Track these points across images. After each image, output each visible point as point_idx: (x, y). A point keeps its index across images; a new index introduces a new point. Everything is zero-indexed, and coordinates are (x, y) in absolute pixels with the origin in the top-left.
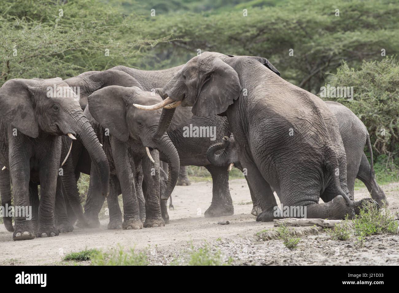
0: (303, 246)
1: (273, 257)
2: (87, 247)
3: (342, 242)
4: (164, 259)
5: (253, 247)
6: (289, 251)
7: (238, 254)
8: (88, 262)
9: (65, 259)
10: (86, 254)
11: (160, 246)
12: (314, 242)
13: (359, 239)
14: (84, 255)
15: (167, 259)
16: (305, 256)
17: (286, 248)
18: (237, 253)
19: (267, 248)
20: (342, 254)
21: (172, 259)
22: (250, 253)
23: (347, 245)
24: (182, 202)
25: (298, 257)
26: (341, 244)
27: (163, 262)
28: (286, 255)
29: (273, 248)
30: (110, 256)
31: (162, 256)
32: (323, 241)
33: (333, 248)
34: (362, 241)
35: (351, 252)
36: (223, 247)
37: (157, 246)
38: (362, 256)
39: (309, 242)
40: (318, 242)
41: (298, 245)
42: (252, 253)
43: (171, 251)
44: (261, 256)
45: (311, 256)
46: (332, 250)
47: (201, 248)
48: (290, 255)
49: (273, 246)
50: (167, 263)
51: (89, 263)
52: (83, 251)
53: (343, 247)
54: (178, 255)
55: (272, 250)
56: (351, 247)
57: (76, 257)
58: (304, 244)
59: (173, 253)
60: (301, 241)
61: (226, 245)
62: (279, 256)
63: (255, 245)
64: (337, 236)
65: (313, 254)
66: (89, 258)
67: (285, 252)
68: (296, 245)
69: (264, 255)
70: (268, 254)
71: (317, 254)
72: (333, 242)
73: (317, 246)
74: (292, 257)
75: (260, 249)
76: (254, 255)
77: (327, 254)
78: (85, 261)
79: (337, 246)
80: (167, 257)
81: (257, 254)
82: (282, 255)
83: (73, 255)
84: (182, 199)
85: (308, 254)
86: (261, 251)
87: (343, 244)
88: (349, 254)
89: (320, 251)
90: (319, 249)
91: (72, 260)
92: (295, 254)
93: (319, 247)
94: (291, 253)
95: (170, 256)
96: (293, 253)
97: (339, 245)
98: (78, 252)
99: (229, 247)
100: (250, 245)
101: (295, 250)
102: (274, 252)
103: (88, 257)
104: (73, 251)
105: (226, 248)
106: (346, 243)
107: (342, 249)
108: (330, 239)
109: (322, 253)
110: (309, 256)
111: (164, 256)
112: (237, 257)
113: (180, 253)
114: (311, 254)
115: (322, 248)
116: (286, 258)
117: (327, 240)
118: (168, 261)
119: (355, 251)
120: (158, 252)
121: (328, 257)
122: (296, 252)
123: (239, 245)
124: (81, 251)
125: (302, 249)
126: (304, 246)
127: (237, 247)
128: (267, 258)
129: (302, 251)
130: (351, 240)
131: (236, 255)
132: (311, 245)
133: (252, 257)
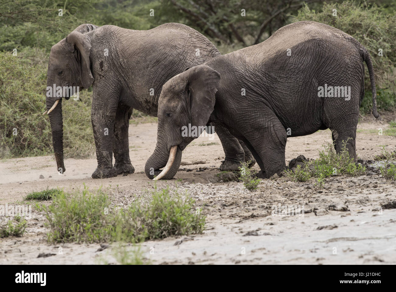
0: (262, 187)
1: (233, 198)
2: (48, 187)
3: (301, 184)
4: (125, 199)
5: (213, 188)
6: (249, 192)
7: (199, 195)
8: (49, 201)
9: (27, 199)
10: (48, 193)
11: (121, 186)
12: (274, 183)
13: (318, 181)
14: (45, 194)
15: (127, 200)
16: (265, 197)
17: (246, 189)
18: (197, 194)
19: (227, 189)
20: (301, 195)
21: (133, 200)
22: (211, 194)
23: (306, 186)
24: (143, 143)
25: (258, 198)
26: (301, 186)
27: (124, 202)
28: (246, 196)
29: (233, 189)
30: (71, 196)
31: (123, 196)
32: (282, 182)
33: (293, 189)
34: (321, 183)
35: (311, 193)
36: (183, 188)
37: (118, 186)
38: (321, 197)
39: (268, 184)
40: (278, 183)
41: (259, 186)
42: (213, 194)
43: (132, 191)
44: (221, 197)
45: (271, 197)
46: (291, 191)
47: (162, 188)
48: (250, 196)
49: (233, 187)
50: (128, 203)
51: (51, 202)
52: (44, 191)
53: (302, 188)
54: (139, 196)
55: (232, 191)
56: (310, 188)
57: (38, 197)
58: (264, 185)
59: (134, 193)
60: (261, 182)
61: (187, 186)
62: (239, 197)
63: (216, 186)
64: (296, 177)
65: (272, 195)
66: (51, 198)
67: (245, 193)
68: (256, 186)
69: (224, 195)
70: (228, 195)
71: (277, 195)
72: (293, 183)
73: (277, 188)
74: (252, 198)
75: (220, 190)
76: (215, 196)
77: (287, 195)
78: (47, 200)
79: (296, 187)
80: (128, 198)
81: (218, 195)
82: (242, 196)
83: (34, 195)
84: (143, 139)
85: (267, 195)
86: (221, 192)
87: (302, 186)
88: (308, 196)
89: (279, 193)
90: (279, 190)
91: (33, 199)
92: (255, 195)
93: (279, 189)
94: (251, 194)
95: (131, 197)
96: (253, 194)
97: (298, 186)
98: (39, 192)
99: (190, 187)
100: (211, 186)
101: (255, 191)
102: (234, 193)
103: (50, 196)
104: (35, 191)
105: (187, 189)
106: (306, 185)
107: (301, 190)
108: (289, 180)
109: (282, 194)
110: (269, 197)
111: (125, 196)
112: (197, 198)
113: (141, 194)
114: (270, 195)
115: (281, 189)
116: (246, 199)
117: (287, 181)
118: (129, 201)
119: (314, 192)
120: (119, 192)
121: (288, 198)
122: (256, 193)
123: (200, 186)
124: (43, 190)
125: (262, 190)
126: (264, 187)
127: (197, 188)
128: (227, 199)
129: (262, 193)
130: (310, 182)
131: (197, 196)
132: (271, 186)
133: (212, 198)
